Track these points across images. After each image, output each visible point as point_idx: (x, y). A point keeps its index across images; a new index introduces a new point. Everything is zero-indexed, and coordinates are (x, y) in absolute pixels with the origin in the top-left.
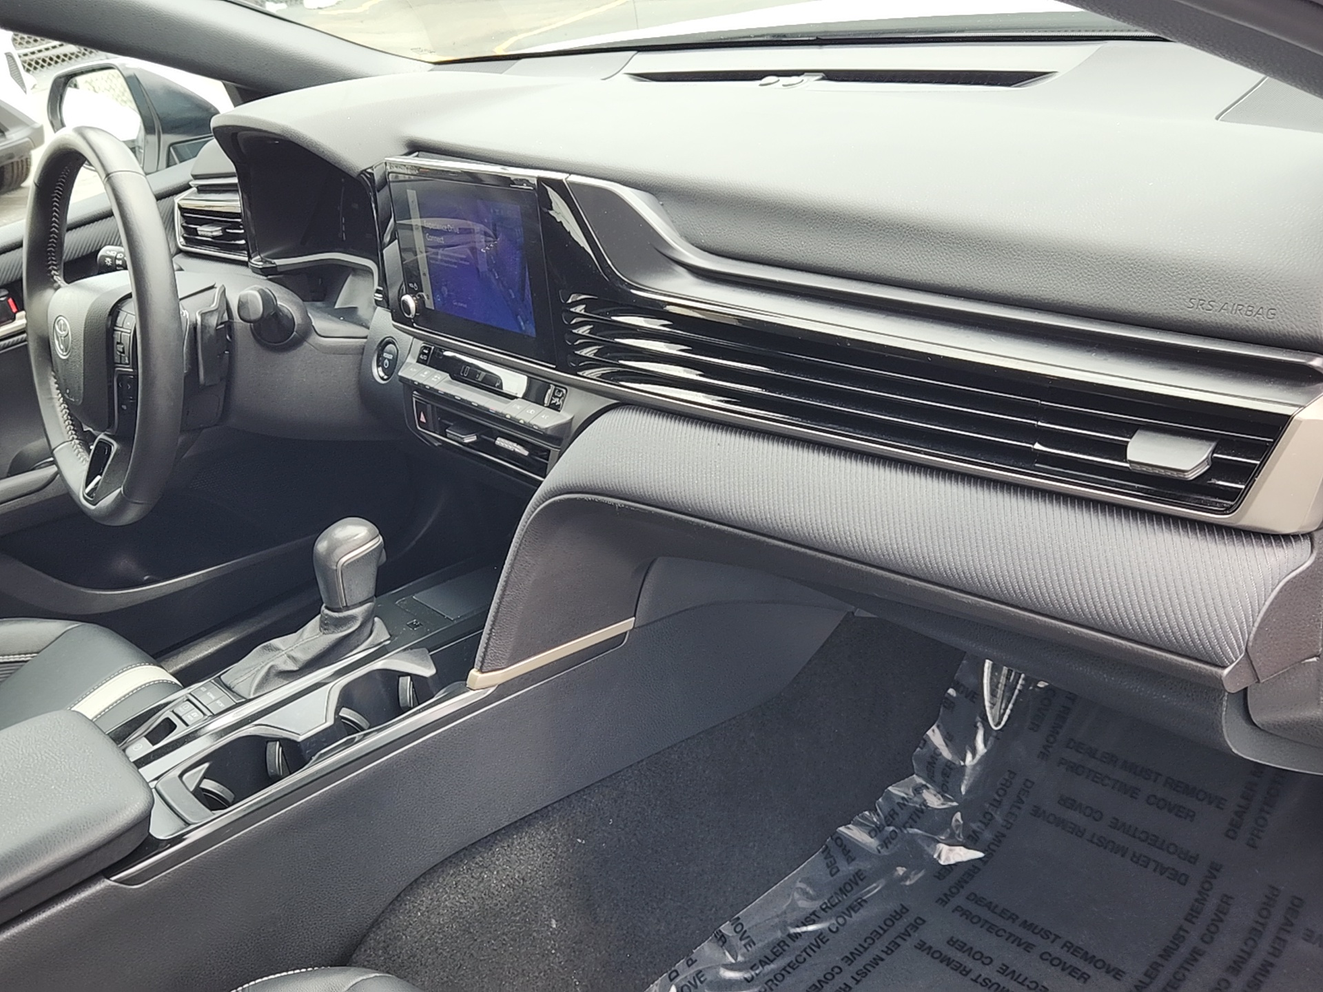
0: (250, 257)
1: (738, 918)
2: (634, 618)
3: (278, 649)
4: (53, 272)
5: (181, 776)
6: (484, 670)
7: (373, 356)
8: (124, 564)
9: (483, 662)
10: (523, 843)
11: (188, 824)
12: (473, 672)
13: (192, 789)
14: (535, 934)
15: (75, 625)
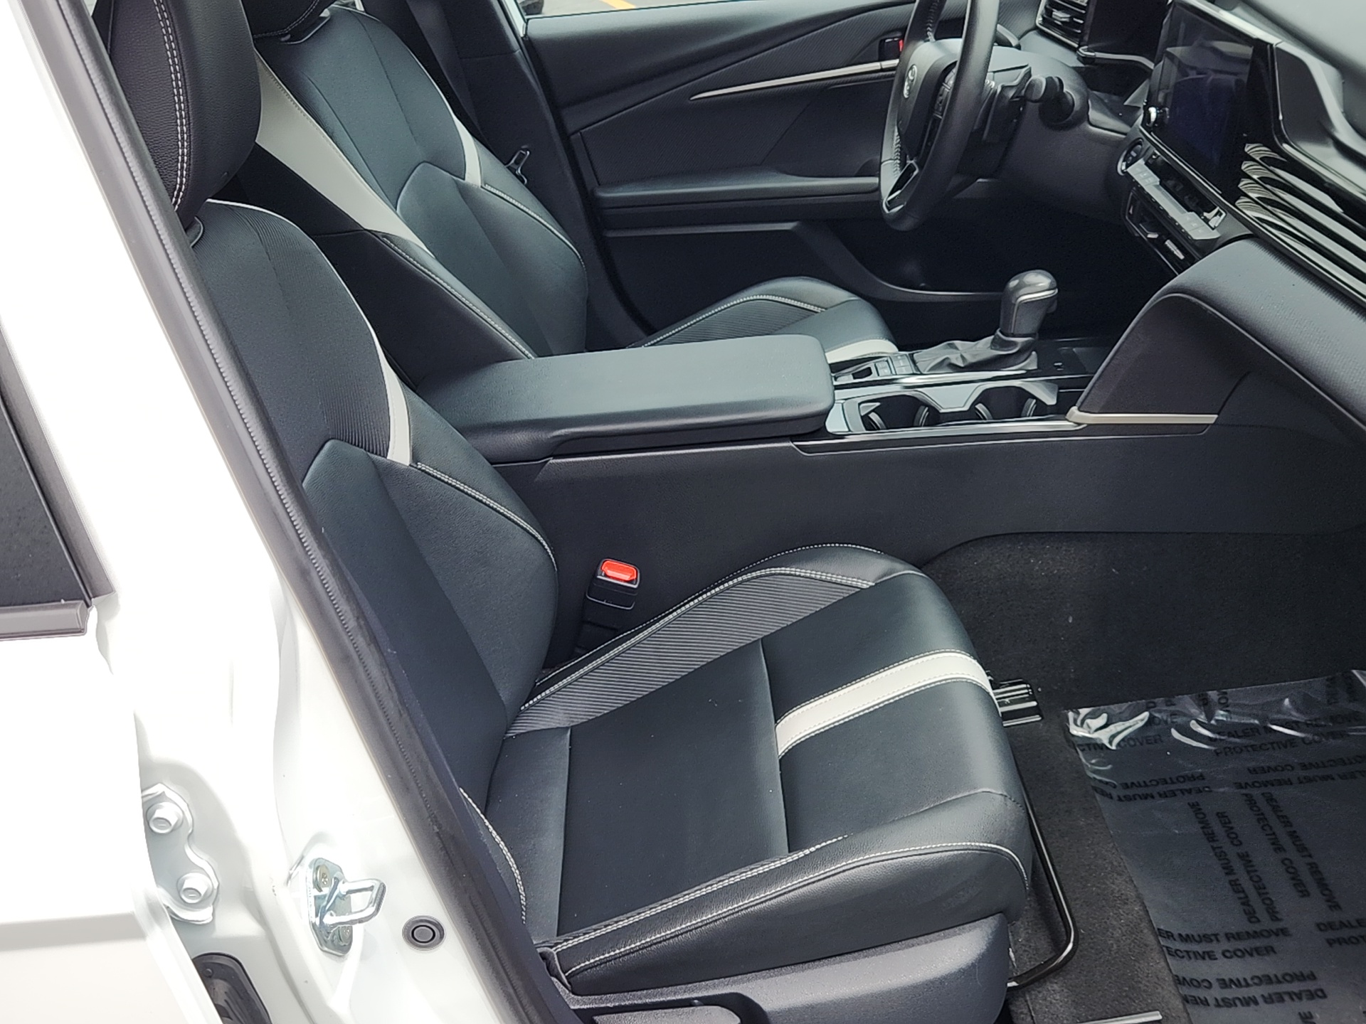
0: (1080, 46)
1: (1226, 693)
2: (1216, 416)
3: (956, 348)
4: (929, 28)
5: (860, 404)
6: (1081, 409)
7: (1123, 151)
8: (911, 268)
9: (1082, 403)
10: (1069, 551)
11: (850, 431)
12: (1074, 409)
13: (862, 414)
14: (1053, 619)
15: (855, 298)
